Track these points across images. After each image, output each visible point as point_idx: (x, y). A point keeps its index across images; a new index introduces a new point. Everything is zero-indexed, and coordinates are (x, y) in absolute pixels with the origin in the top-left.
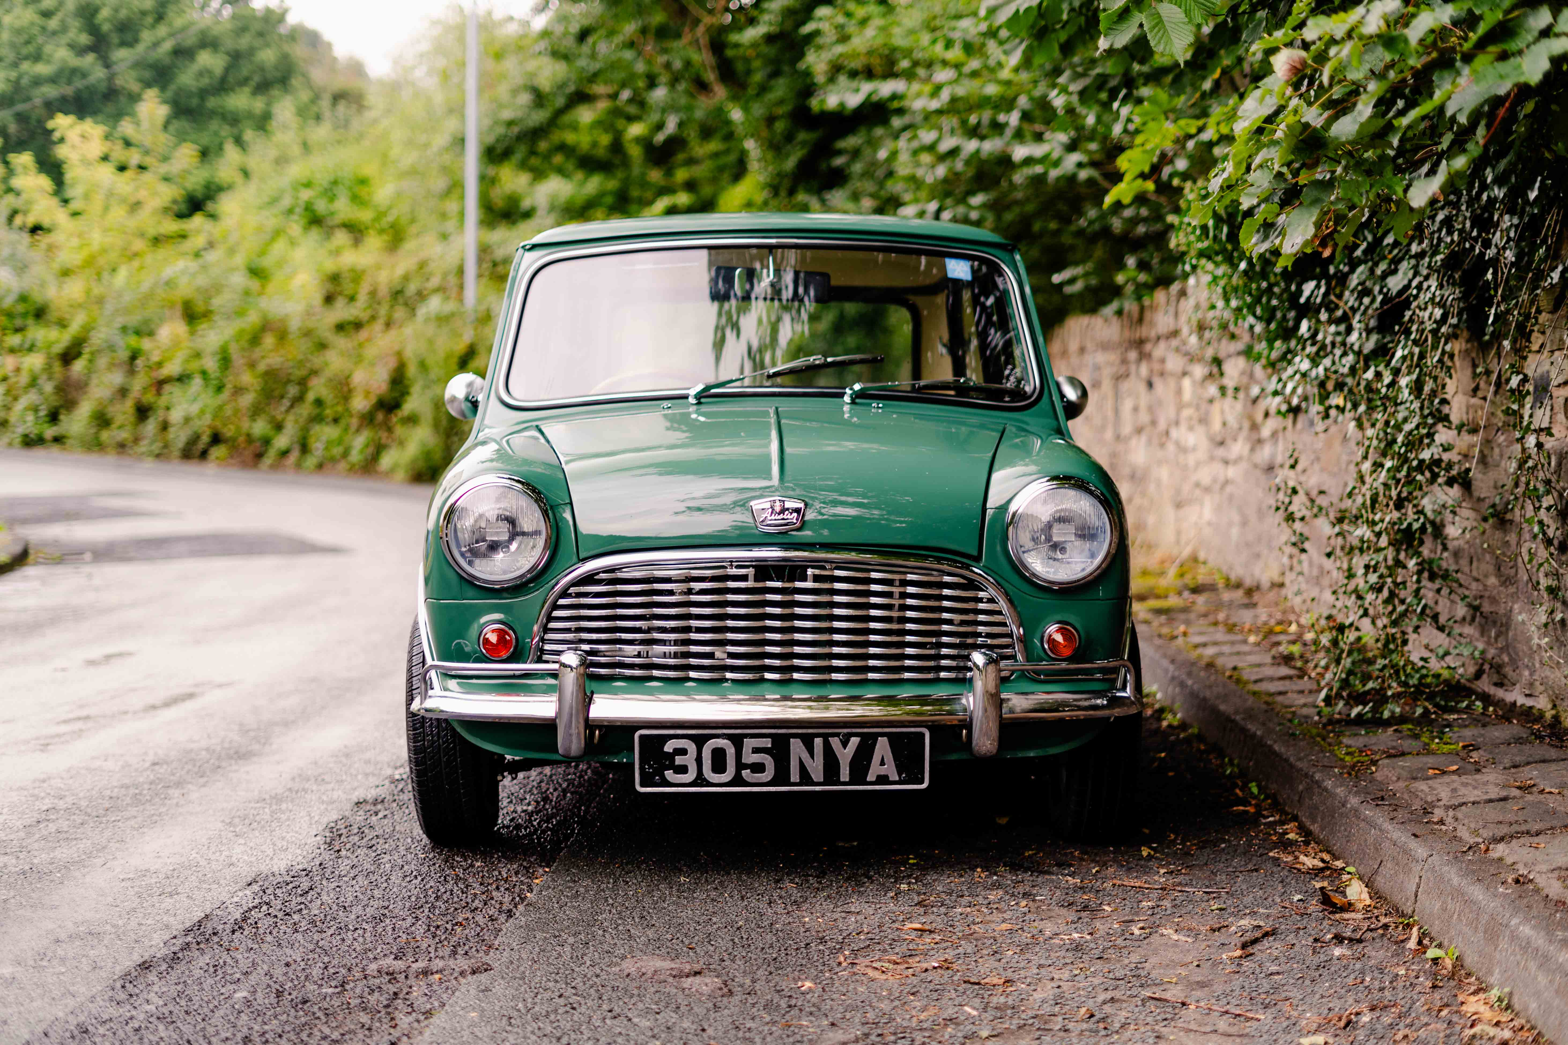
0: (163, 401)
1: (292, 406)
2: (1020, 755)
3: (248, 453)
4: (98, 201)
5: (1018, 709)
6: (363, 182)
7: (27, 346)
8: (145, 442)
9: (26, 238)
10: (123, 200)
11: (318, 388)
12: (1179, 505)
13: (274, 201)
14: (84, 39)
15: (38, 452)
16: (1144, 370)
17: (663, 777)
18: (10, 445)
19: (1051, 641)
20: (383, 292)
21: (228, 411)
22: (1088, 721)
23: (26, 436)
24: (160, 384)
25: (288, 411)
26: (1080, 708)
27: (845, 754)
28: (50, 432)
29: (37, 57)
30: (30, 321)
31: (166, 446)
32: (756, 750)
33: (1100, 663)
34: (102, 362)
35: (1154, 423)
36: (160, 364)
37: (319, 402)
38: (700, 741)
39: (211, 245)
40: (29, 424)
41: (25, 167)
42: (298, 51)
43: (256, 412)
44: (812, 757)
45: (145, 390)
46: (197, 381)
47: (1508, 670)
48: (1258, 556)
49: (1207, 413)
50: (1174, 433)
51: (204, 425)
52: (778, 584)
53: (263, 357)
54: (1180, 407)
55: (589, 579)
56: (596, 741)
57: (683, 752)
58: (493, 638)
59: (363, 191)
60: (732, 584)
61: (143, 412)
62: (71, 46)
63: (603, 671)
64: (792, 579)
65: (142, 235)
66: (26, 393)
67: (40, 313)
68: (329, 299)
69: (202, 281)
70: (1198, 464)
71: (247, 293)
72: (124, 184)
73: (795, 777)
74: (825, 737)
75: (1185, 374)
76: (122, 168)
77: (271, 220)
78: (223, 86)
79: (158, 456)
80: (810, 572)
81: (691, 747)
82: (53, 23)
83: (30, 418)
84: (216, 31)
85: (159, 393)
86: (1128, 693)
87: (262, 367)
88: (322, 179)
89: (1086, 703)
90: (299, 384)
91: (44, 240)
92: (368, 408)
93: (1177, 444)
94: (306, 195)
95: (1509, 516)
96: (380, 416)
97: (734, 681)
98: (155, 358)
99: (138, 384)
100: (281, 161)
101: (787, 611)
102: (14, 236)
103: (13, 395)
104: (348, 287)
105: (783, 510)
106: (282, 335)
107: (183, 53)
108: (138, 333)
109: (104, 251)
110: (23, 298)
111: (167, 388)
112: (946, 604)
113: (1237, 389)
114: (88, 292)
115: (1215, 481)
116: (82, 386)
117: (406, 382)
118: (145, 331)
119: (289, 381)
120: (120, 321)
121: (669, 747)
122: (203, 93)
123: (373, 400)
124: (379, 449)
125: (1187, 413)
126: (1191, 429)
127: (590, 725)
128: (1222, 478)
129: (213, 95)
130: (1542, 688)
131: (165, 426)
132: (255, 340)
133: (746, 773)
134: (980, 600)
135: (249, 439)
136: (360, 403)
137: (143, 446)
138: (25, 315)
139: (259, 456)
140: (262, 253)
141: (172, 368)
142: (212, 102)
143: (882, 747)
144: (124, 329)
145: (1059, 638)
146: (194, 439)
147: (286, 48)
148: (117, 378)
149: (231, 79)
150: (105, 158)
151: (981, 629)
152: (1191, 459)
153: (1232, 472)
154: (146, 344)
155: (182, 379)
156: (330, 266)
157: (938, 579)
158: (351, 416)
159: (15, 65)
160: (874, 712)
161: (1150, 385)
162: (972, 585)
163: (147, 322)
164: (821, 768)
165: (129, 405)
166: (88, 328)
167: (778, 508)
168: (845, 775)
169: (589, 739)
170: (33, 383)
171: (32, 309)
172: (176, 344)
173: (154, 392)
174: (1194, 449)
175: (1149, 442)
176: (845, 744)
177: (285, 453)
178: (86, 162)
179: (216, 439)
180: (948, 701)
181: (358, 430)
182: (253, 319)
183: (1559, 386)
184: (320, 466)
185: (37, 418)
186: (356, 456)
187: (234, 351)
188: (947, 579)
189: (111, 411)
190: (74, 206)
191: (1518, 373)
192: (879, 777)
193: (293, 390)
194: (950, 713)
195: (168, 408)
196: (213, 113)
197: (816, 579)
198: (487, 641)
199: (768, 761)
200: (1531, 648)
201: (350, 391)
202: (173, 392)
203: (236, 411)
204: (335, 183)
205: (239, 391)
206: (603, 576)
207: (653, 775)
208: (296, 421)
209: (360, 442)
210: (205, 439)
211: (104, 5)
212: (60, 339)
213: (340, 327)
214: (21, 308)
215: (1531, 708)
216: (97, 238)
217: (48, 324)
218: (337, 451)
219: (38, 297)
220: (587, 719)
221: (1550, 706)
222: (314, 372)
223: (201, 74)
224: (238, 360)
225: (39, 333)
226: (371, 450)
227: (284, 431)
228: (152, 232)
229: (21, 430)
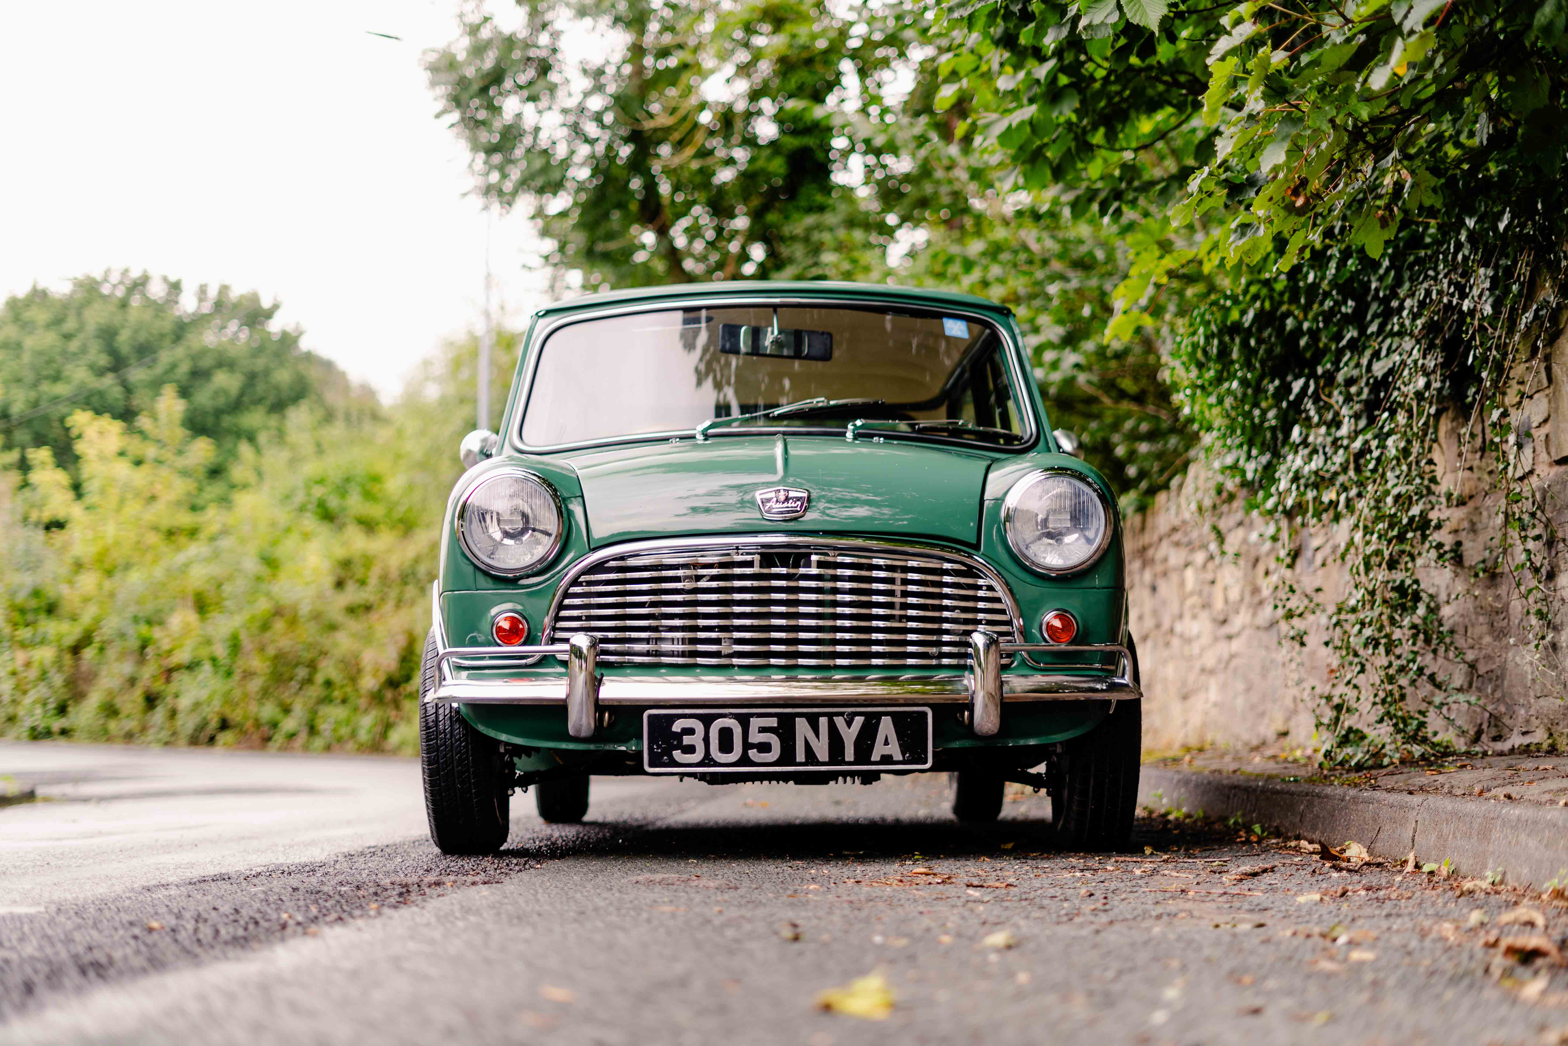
0: (173, 688)
1: (300, 689)
2: (1022, 742)
3: (256, 737)
4: (114, 493)
5: (1019, 689)
6: (376, 479)
7: (38, 640)
8: (151, 731)
9: (40, 535)
10: (137, 495)
11: (328, 669)
12: (1185, 697)
13: (287, 497)
14: (104, 360)
15: (46, 744)
16: (1148, 576)
17: (671, 757)
18: (18, 738)
19: (1050, 627)
20: (394, 573)
21: (237, 693)
22: (1088, 701)
23: (33, 729)
24: (169, 673)
25: (296, 694)
26: (1080, 690)
27: (850, 734)
28: (57, 724)
29: (56, 378)
30: (42, 616)
31: (174, 734)
32: (763, 730)
33: (1098, 646)
34: (112, 653)
35: (1158, 626)
36: (170, 652)
37: (328, 684)
38: (707, 721)
39: (225, 532)
40: (38, 717)
41: (43, 463)
42: (313, 374)
43: (265, 693)
44: (817, 736)
45: (154, 678)
46: (207, 667)
47: (1506, 720)
48: (1263, 714)
49: (1210, 595)
50: (1178, 628)
51: (212, 713)
52: (784, 571)
53: (273, 641)
54: (1183, 599)
55: (599, 567)
56: (605, 724)
57: (691, 731)
58: (506, 625)
59: (375, 488)
60: (738, 571)
61: (151, 701)
62: (92, 367)
63: (612, 658)
64: (797, 565)
65: (155, 528)
66: (35, 686)
67: (51, 609)
68: (340, 584)
69: (215, 570)
70: (1203, 650)
71: (259, 579)
72: (140, 477)
73: (800, 756)
74: (830, 716)
75: (1186, 565)
76: (138, 463)
77: (283, 516)
78: (237, 406)
79: (166, 744)
80: (814, 558)
81: (699, 726)
82: (74, 345)
83: (39, 711)
84: (232, 352)
85: (168, 681)
86: (1127, 680)
87: (271, 651)
88: (335, 476)
89: (1085, 685)
90: (308, 666)
91: (58, 537)
92: (377, 688)
93: (1181, 636)
94: (318, 492)
95: (1498, 571)
96: (389, 694)
97: (740, 666)
98: (166, 645)
99: (148, 672)
100: (294, 462)
101: (792, 597)
102: (28, 532)
103: (21, 689)
104: (359, 573)
105: (787, 499)
106: (293, 622)
107: (199, 375)
108: (149, 622)
109: (117, 543)
110: (36, 593)
111: (175, 675)
112: (946, 590)
113: (1237, 555)
114: (100, 586)
115: (1219, 661)
116: (91, 677)
117: (415, 658)
118: (154, 620)
119: (297, 665)
120: (133, 609)
121: (677, 727)
122: (219, 413)
123: (382, 678)
124: (388, 726)
125: (1189, 602)
126: (1194, 617)
127: (600, 707)
128: (1226, 656)
129: (229, 413)
130: (1537, 722)
131: (173, 714)
132: (265, 626)
133: (753, 754)
134: (980, 588)
135: (257, 724)
136: (369, 682)
137: (151, 734)
138: (36, 611)
139: (267, 739)
140: (274, 543)
141: (182, 656)
142: (227, 421)
143: (886, 727)
144: (136, 620)
145: (1057, 623)
146: (202, 726)
147: (301, 367)
148: (127, 668)
149: (245, 399)
150: (122, 454)
151: (981, 616)
152: (1196, 648)
153: (1236, 646)
154: (157, 633)
155: (191, 667)
156: (340, 553)
157: (938, 566)
158: (360, 697)
159: (35, 385)
160: (878, 691)
161: (1154, 589)
162: (971, 572)
163: (159, 611)
164: (826, 747)
165: (137, 694)
166: (97, 621)
167: (782, 498)
168: (849, 755)
169: (599, 721)
170: (43, 676)
171: (43, 604)
172: (186, 631)
173: (163, 680)
174: (1198, 637)
175: (1155, 646)
176: (849, 724)
177: (292, 736)
178: (102, 458)
179: (224, 725)
180: (950, 682)
181: (366, 711)
182: (263, 606)
183: (1539, 426)
184: (328, 748)
185: (46, 712)
186: (363, 736)
187: (244, 637)
188: (947, 566)
189: (118, 702)
190: (89, 499)
191: (1498, 407)
192: (883, 756)
193: (302, 673)
194: (952, 692)
195: (177, 696)
196: (229, 431)
197: (820, 565)
198: (500, 629)
199: (774, 740)
200: (1525, 687)
201: (359, 671)
202: (182, 679)
203: (246, 695)
204: (348, 480)
205: (248, 675)
206: (612, 564)
207: (661, 755)
208: (305, 704)
209: (367, 722)
210: (214, 723)
211: (123, 327)
212: (70, 632)
213: (351, 610)
214: (33, 603)
215: (1528, 746)
216: (110, 530)
217: (59, 618)
218: (344, 731)
219: (51, 593)
220: (597, 699)
221: (1546, 736)
222: (324, 653)
223: (217, 393)
224: (247, 643)
225: (51, 627)
226: (379, 729)
227: (293, 714)
228: (166, 522)
229: (28, 723)
